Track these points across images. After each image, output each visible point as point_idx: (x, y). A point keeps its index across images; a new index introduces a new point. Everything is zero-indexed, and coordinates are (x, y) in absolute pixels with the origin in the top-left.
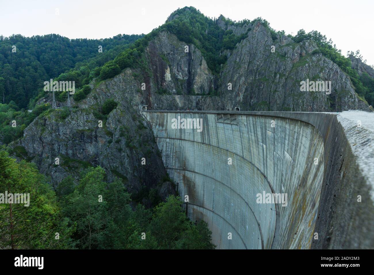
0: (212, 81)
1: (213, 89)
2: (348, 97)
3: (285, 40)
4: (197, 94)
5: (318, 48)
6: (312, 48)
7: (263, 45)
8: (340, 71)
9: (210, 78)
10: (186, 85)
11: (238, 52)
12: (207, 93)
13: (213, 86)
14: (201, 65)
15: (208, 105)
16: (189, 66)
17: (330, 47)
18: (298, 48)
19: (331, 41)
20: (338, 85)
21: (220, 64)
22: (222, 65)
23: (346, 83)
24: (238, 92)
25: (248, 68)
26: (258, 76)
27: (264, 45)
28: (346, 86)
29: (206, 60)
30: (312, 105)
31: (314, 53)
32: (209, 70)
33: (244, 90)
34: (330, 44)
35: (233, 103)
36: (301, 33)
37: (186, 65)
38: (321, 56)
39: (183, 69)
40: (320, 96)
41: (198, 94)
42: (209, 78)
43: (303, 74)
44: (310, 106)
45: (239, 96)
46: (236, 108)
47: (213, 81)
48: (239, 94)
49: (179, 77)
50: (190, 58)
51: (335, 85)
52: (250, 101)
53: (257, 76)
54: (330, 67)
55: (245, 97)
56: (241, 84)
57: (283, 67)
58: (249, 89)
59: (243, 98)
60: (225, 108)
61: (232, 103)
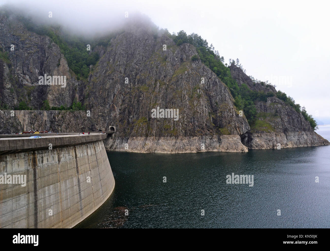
0: (76, 89)
1: (78, 100)
2: (227, 111)
3: (166, 40)
4: (53, 107)
5: (197, 54)
6: (191, 53)
7: (142, 44)
8: (219, 82)
9: (74, 84)
10: (36, 94)
11: (112, 50)
12: (69, 106)
13: (77, 96)
14: (59, 65)
15: (68, 124)
16: (40, 66)
17: (212, 53)
18: (178, 52)
19: (213, 47)
20: (218, 97)
21: (88, 65)
22: (91, 66)
23: (225, 95)
24: (113, 105)
25: (124, 72)
26: (138, 83)
27: (144, 44)
28: (225, 98)
29: (67, 60)
30: (193, 121)
31: (194, 59)
32: (71, 73)
33: (120, 103)
34: (212, 50)
35: (107, 121)
36: (182, 35)
37: (37, 65)
38: (200, 63)
39: (31, 71)
40: (200, 110)
41: (54, 109)
42: (71, 85)
43: (183, 83)
44: (191, 122)
45: (114, 110)
46: (110, 127)
47: (78, 89)
48: (114, 107)
49: (25, 82)
50: (43, 55)
51: (216, 97)
52: (129, 116)
53: (136, 84)
54: (209, 77)
55: (122, 112)
56: (116, 93)
57: (163, 73)
58: (127, 101)
59: (120, 114)
60: (95, 129)
61: (105, 120)
